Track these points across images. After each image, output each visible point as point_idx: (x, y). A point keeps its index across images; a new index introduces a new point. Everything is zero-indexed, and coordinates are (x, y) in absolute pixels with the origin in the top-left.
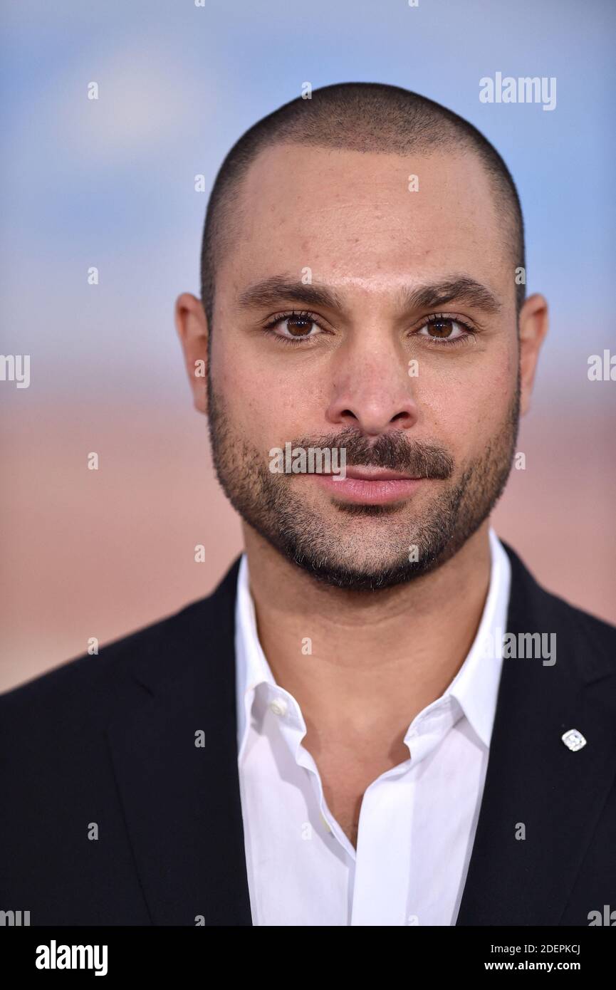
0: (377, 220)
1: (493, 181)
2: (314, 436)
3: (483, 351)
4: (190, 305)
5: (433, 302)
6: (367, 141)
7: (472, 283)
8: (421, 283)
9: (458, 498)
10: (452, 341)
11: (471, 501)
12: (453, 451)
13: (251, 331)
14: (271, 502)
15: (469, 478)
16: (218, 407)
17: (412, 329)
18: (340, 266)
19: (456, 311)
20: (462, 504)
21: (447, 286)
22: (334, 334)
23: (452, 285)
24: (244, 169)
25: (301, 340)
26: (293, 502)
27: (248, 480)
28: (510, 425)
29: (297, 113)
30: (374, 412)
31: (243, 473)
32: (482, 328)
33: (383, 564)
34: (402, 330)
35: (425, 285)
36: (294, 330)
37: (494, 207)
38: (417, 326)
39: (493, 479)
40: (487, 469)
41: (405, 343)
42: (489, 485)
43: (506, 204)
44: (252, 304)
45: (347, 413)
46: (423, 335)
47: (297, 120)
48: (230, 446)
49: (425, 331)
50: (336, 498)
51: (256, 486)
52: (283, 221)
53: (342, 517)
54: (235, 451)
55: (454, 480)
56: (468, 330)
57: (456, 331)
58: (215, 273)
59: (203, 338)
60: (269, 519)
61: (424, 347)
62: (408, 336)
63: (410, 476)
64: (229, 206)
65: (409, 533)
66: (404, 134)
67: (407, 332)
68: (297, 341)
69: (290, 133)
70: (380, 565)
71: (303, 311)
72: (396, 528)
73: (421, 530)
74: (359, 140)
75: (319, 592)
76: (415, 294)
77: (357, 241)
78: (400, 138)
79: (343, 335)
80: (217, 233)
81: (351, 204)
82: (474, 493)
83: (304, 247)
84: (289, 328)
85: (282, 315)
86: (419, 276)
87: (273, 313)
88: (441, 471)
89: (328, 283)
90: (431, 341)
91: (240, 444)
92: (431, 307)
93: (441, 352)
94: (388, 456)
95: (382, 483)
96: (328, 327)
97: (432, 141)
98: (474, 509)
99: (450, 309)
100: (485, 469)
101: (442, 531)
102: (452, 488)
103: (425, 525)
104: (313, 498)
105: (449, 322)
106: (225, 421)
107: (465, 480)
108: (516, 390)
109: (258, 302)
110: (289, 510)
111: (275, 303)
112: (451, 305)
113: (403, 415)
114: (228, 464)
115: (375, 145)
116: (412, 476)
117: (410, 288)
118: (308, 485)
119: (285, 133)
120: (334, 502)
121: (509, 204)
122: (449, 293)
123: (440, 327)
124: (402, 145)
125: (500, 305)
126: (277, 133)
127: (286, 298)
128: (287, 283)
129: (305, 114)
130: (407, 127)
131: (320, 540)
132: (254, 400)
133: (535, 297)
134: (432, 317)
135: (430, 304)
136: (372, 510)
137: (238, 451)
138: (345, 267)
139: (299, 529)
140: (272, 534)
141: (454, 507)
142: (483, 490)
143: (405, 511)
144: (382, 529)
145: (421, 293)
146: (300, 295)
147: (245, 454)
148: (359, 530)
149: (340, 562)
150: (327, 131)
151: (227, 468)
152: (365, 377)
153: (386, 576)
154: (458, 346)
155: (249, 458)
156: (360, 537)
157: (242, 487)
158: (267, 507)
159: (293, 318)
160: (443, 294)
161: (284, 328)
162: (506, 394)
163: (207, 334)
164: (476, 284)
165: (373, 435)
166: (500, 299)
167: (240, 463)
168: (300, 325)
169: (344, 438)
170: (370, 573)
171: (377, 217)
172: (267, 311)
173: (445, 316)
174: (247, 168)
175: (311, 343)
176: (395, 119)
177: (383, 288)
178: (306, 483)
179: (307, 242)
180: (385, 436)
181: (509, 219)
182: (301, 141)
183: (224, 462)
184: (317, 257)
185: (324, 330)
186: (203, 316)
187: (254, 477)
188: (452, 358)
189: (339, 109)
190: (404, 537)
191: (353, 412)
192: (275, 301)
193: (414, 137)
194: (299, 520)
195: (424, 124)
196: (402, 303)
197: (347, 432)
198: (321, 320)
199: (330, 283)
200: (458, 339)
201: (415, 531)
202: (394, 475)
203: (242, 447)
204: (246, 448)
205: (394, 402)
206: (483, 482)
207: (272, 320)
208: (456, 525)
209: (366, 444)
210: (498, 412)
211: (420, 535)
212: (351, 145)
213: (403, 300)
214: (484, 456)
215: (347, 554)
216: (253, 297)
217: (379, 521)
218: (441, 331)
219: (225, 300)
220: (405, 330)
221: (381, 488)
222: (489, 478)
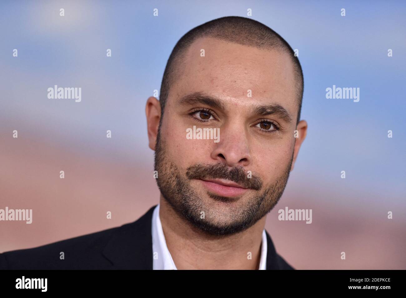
0: (245, 74)
1: (295, 66)
2: (204, 164)
3: (282, 138)
4: (154, 102)
5: (264, 113)
6: (245, 41)
7: (282, 108)
8: (260, 104)
9: (261, 200)
10: (269, 132)
11: (266, 203)
12: (263, 179)
13: (183, 115)
14: (180, 190)
15: (267, 193)
16: (162, 146)
17: (253, 124)
18: (226, 91)
19: (273, 119)
20: (262, 204)
21: (272, 107)
22: (219, 121)
23: (273, 107)
24: (188, 46)
25: (205, 121)
26: (190, 191)
27: (170, 179)
28: (287, 173)
29: (214, 25)
30: (233, 156)
31: (169, 176)
32: (282, 128)
33: (226, 224)
34: (249, 123)
35: (262, 105)
36: (202, 116)
37: (294, 78)
38: (255, 123)
39: (276, 195)
40: (275, 191)
41: (249, 129)
42: (274, 198)
43: (299, 77)
44: (185, 103)
45: (221, 155)
46: (258, 127)
47: (214, 28)
48: (165, 163)
49: (259, 126)
50: (209, 191)
51: (174, 182)
52: (204, 69)
53: (211, 201)
54: (167, 166)
55: (261, 192)
56: (277, 128)
57: (272, 128)
58: (169, 88)
59: (158, 117)
60: (178, 197)
61: (257, 132)
62: (251, 126)
63: (243, 187)
64: (179, 60)
65: (238, 212)
66: (260, 40)
67: (250, 125)
68: (203, 121)
69: (210, 33)
70: (224, 224)
71: (207, 109)
72: (233, 209)
73: (244, 211)
74: (241, 39)
75: (194, 233)
76: (257, 108)
77: (235, 82)
78: (259, 41)
79: (222, 122)
80: (172, 71)
81: (234, 66)
82: (268, 199)
83: (212, 81)
84: (201, 115)
85: (198, 109)
86: (260, 101)
87: (194, 108)
88: (256, 186)
89: (221, 98)
90: (260, 130)
91: (170, 163)
92: (262, 115)
93: (264, 136)
94: (236, 177)
95: (231, 188)
96: (217, 117)
97: (272, 45)
98: (266, 207)
99: (271, 118)
100: (274, 190)
101: (252, 213)
102: (260, 195)
103: (246, 209)
104: (200, 190)
105: (270, 123)
106: (164, 153)
107: (266, 193)
108: (291, 159)
109: (188, 102)
110: (188, 194)
111: (196, 104)
112: (271, 116)
113: (244, 160)
114: (163, 171)
115: (248, 43)
116: (244, 187)
117: (255, 105)
118: (198, 184)
119: (208, 33)
120: (208, 193)
121: (300, 78)
122: (272, 110)
123: (265, 125)
124: (259, 44)
125: (291, 120)
126: (205, 32)
127: (201, 102)
128: (202, 96)
129: (218, 26)
130: (262, 37)
131: (200, 209)
132: (179, 144)
133: (303, 121)
134: (263, 120)
135: (263, 113)
136: (225, 199)
137: (168, 166)
138: (229, 92)
139: (191, 203)
140: (178, 204)
141: (259, 204)
142: (271, 199)
143: (238, 201)
144: (227, 208)
145: (260, 108)
146: (207, 102)
147: (171, 168)
148: (217, 207)
149: (207, 220)
150: (228, 34)
151: (162, 173)
152: (231, 141)
153: (226, 230)
154: (272, 134)
155: (172, 170)
156: (218, 211)
157: (168, 182)
158: (178, 192)
159: (202, 111)
160: (269, 111)
161: (198, 115)
162: (288, 159)
163: (160, 115)
164: (283, 109)
165: (230, 166)
166: (292, 117)
167: (168, 171)
168: (205, 115)
169: (217, 166)
170: (219, 227)
171: (245, 73)
172: (191, 107)
173: (268, 120)
174: (189, 45)
175: (209, 123)
176: (257, 33)
177: (244, 104)
178: (197, 183)
179: (213, 79)
180: (235, 167)
181: (299, 84)
182: (216, 37)
183: (161, 170)
184: (217, 86)
185: (215, 119)
186: (159, 108)
187: (174, 178)
188: (268, 139)
189: (233, 26)
190: (236, 213)
191: (224, 155)
192: (196, 103)
193: (265, 42)
194: (192, 199)
195: (269, 37)
196: (251, 111)
197: (219, 164)
198: (215, 114)
199: (222, 98)
200: (272, 131)
201: (241, 211)
202: (237, 185)
203: (170, 164)
204: (172, 165)
205: (242, 153)
206: (272, 196)
207: (193, 111)
208: (258, 212)
209: (227, 170)
210: (283, 166)
211: (243, 213)
212: (238, 41)
213: (252, 110)
214: (275, 184)
215: (211, 217)
216: (186, 100)
217: (227, 205)
218: (266, 127)
219: (172, 100)
220: (250, 124)
221: (230, 190)
222: (275, 195)
